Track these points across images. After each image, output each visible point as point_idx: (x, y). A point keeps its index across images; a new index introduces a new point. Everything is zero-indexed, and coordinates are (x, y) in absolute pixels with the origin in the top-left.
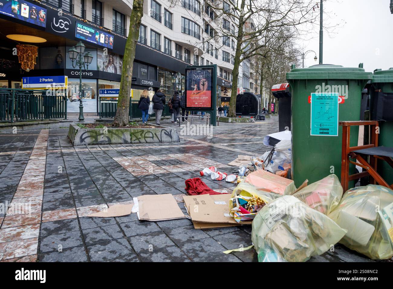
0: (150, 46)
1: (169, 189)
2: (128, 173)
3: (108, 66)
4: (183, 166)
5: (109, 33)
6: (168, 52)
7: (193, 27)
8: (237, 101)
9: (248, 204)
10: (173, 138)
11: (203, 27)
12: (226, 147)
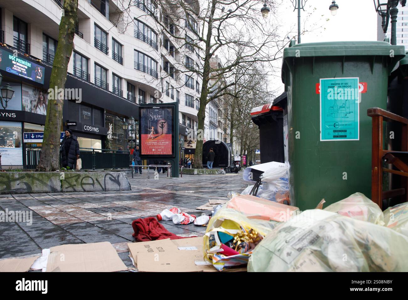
0: (94, 83)
1: (106, 237)
2: (47, 222)
3: (37, 106)
4: (133, 212)
5: (38, 63)
6: (118, 91)
7: (148, 63)
8: (204, 150)
9: (234, 241)
10: (121, 185)
11: (161, 63)
12: (192, 194)
